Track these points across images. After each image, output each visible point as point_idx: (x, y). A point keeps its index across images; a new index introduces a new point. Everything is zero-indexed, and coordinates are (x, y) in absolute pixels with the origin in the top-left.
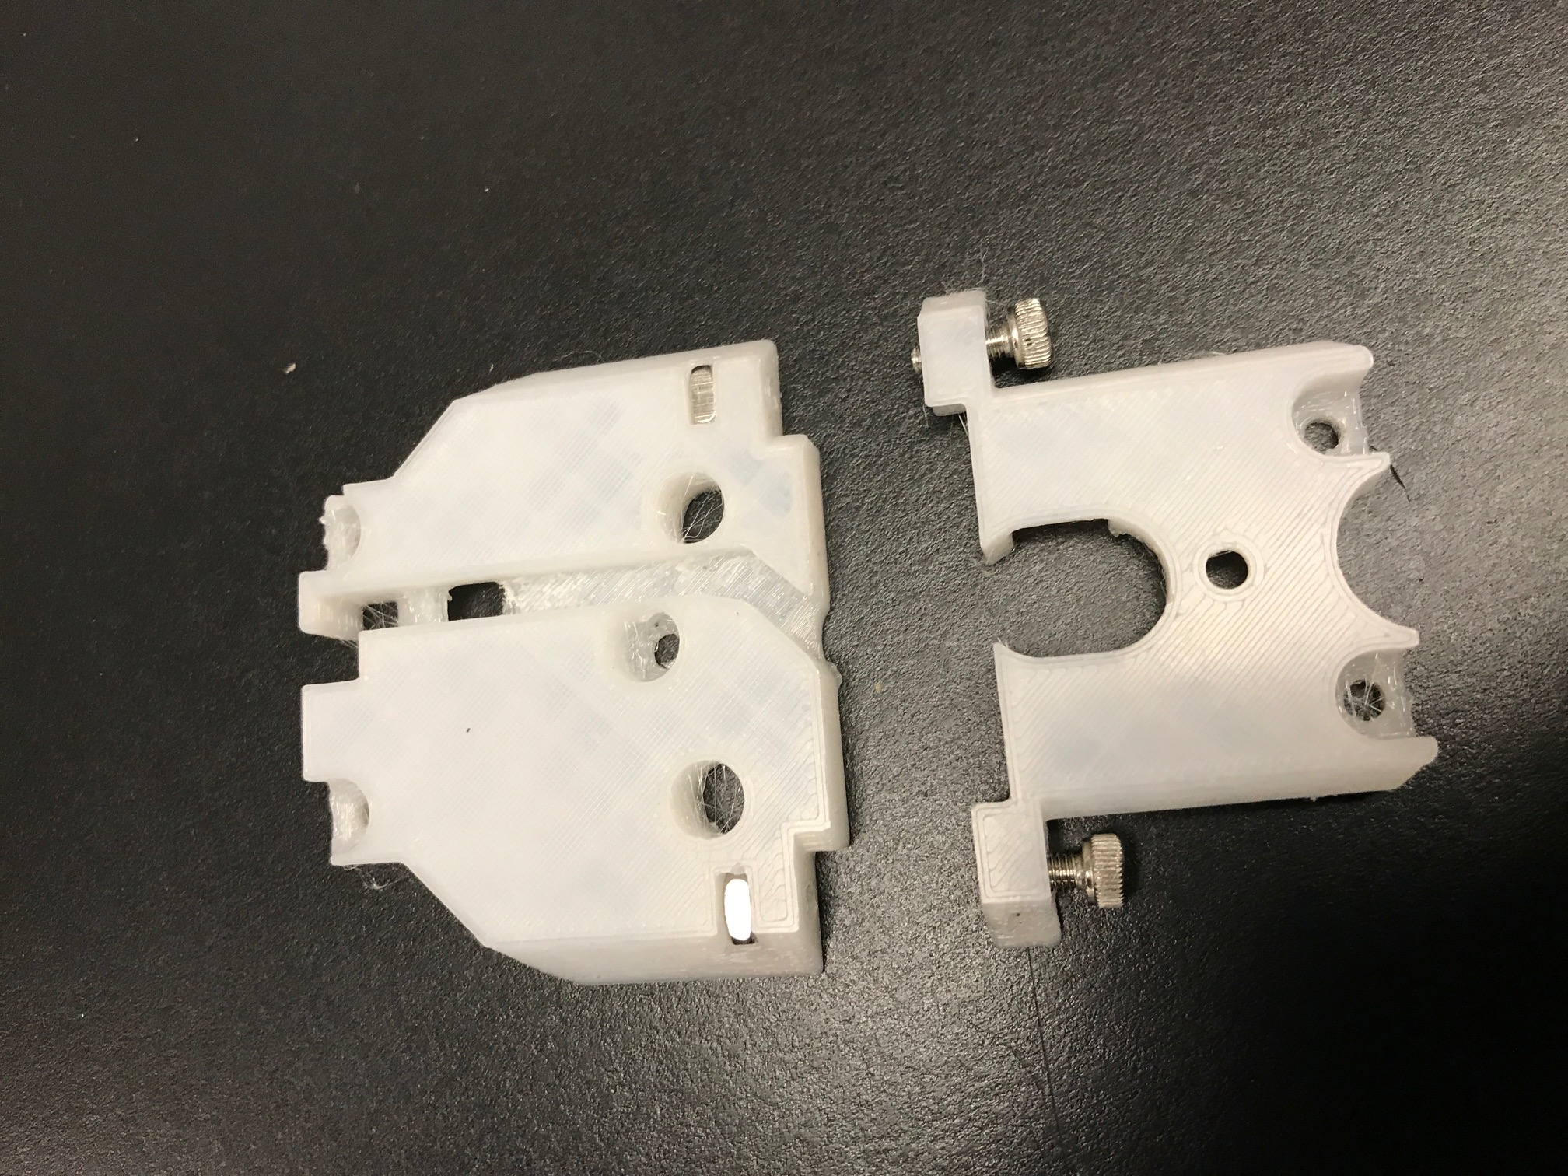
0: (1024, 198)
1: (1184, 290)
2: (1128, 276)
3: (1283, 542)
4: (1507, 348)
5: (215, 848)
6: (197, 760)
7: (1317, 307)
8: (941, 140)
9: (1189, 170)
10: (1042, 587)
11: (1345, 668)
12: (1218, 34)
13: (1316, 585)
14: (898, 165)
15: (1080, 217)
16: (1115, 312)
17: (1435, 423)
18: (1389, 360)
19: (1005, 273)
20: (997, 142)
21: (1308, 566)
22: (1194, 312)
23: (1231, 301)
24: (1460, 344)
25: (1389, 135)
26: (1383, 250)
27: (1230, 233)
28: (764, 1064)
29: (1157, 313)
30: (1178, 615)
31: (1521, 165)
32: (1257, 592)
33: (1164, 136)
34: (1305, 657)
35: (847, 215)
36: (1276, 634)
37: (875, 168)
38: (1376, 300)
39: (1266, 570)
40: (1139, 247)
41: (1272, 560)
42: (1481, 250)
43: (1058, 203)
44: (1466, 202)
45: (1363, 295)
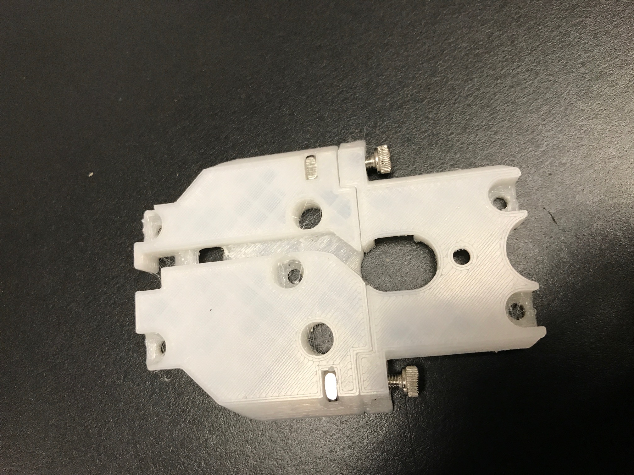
0: (401, 106)
1: (466, 144)
2: (443, 139)
3: (484, 246)
4: (596, 168)
5: (55, 381)
6: (47, 342)
7: (520, 152)
8: (366, 83)
9: (467, 96)
10: (411, 266)
11: (509, 298)
12: (477, 43)
13: (498, 264)
14: (348, 93)
15: (424, 115)
16: (438, 153)
17: (569, 199)
18: (549, 173)
19: (393, 137)
20: (389, 84)
21: (495, 256)
22: (470, 153)
23: (486, 149)
24: (577, 167)
25: (546, 83)
26: (546, 129)
27: (484, 121)
28: (296, 471)
29: (455, 154)
30: (441, 275)
31: (599, 95)
32: (474, 266)
33: (457, 82)
34: (493, 293)
35: (327, 113)
36: (481, 284)
37: (339, 94)
38: (543, 149)
39: (477, 257)
40: (448, 127)
41: (480, 253)
42: (584, 129)
43: (414, 109)
44: (578, 110)
45: (538, 146)
